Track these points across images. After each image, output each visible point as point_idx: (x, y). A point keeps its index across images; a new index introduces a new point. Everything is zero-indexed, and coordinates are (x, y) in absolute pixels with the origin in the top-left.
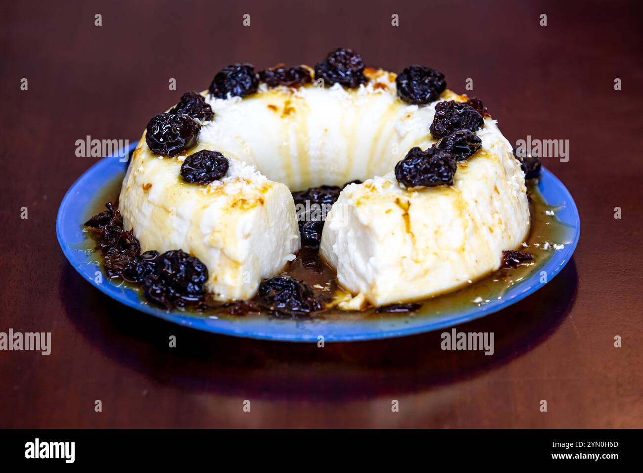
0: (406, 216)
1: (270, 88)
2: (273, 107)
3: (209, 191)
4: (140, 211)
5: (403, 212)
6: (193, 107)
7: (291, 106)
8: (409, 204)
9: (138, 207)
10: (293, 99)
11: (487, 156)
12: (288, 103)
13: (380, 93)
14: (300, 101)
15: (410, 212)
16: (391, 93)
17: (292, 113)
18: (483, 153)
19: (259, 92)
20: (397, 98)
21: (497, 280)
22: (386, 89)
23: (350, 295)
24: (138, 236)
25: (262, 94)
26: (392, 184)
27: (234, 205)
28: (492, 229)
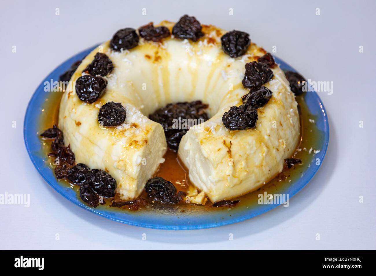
0: (230, 152)
1: (146, 41)
2: (148, 57)
3: (115, 134)
4: (74, 136)
5: (227, 149)
6: (102, 66)
7: (159, 54)
8: (231, 144)
9: (73, 133)
10: (160, 50)
11: (276, 102)
12: (157, 53)
13: (211, 46)
14: (164, 51)
15: (231, 149)
16: (218, 46)
17: (159, 60)
18: (273, 101)
19: (139, 44)
20: (221, 51)
21: (281, 180)
22: (215, 43)
23: (196, 191)
24: (73, 151)
25: (142, 46)
26: (221, 127)
27: (131, 145)
28: (278, 149)
